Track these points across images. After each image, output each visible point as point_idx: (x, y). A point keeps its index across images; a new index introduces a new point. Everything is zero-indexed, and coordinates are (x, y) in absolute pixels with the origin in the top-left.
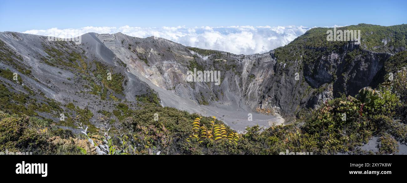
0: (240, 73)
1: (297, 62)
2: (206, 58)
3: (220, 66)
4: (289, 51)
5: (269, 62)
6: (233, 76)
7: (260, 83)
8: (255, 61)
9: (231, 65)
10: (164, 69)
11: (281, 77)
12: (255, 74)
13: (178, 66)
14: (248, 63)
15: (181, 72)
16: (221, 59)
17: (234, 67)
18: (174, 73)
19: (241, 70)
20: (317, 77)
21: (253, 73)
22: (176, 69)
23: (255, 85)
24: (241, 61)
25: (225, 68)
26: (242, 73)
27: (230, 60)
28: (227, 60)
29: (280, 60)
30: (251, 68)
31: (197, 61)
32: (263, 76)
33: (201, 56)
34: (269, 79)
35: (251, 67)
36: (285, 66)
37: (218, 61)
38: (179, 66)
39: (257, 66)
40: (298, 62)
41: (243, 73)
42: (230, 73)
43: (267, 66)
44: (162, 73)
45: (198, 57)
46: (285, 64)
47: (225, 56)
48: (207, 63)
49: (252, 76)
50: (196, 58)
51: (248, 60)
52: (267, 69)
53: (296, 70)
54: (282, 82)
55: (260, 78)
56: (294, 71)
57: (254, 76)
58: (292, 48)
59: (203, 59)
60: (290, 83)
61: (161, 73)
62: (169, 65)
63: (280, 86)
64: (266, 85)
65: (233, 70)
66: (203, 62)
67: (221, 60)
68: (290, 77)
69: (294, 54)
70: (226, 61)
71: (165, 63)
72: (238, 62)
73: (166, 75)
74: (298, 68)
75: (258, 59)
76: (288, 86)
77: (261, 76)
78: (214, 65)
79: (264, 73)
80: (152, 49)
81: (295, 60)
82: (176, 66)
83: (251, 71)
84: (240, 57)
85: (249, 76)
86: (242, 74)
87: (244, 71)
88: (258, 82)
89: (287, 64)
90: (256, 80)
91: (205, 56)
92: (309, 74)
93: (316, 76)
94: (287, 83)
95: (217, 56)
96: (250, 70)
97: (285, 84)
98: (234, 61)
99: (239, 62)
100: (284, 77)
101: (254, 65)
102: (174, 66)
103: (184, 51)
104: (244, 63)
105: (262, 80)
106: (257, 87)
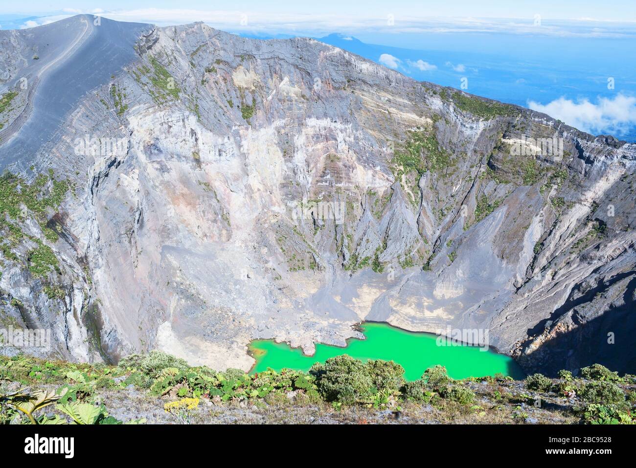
2: (473, 129)
10: (299, 140)
13: (352, 139)
15: (354, 158)
18: (332, 159)
22: (343, 147)
26: (570, 206)
31: (440, 134)
33: (460, 120)
37: (512, 143)
38: (356, 138)
44: (288, 151)
45: (448, 122)
48: (471, 145)
50: (440, 123)
59: (463, 129)
61: (285, 153)
62: (323, 132)
66: (458, 141)
71: (309, 124)
73: (299, 158)
78: (491, 157)
80: (286, 79)
82: (347, 139)
84: (595, 143)
86: (569, 210)
91: (473, 121)
98: (567, 155)
102: (340, 137)
103: (401, 96)
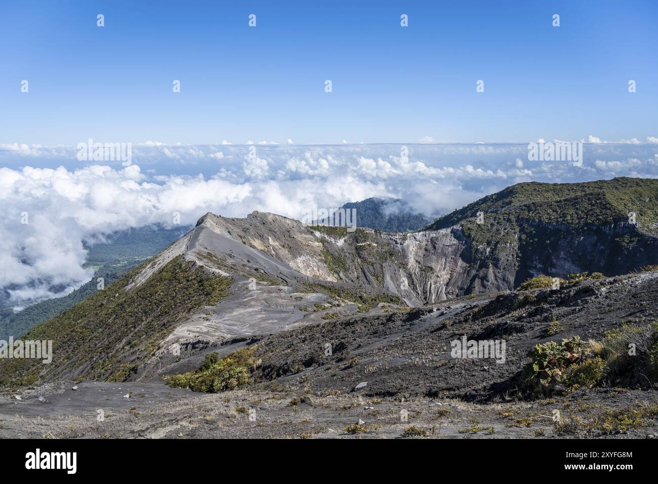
0: (404, 265)
1: (510, 246)
2: (341, 243)
3: (370, 254)
4: (489, 226)
5: (454, 245)
6: (395, 270)
7: (445, 281)
8: (426, 243)
9: (386, 252)
11: (488, 271)
12: (433, 265)
14: (414, 247)
16: (368, 243)
17: (391, 255)
19: (406, 260)
20: (554, 272)
21: (430, 265)
23: (438, 284)
24: (401, 244)
25: (378, 258)
26: (407, 265)
27: (382, 242)
28: (377, 243)
29: (477, 242)
30: (422, 256)
31: (329, 249)
32: (447, 268)
33: (333, 240)
34: (460, 274)
35: (421, 253)
36: (489, 252)
37: (365, 245)
39: (433, 252)
40: (512, 245)
41: (410, 265)
42: (390, 266)
43: (452, 252)
45: (327, 241)
46: (488, 250)
47: (372, 237)
48: (345, 251)
49: (427, 270)
50: (326, 243)
51: (414, 242)
52: (453, 257)
53: (510, 259)
54: (490, 279)
55: (443, 272)
56: (507, 261)
57: (431, 269)
58: (492, 221)
59: (337, 244)
60: (504, 280)
63: (488, 285)
64: (459, 284)
65: (393, 261)
66: (339, 250)
67: (369, 245)
68: (502, 270)
69: (502, 232)
70: (376, 245)
72: (397, 246)
74: (513, 255)
75: (431, 240)
76: (501, 285)
77: (444, 269)
78: (359, 254)
79: (448, 264)
80: (270, 238)
81: (506, 243)
83: (424, 260)
84: (397, 236)
85: (421, 270)
86: (409, 267)
87: (411, 262)
88: (442, 279)
89: (491, 248)
90: (438, 276)
91: (339, 239)
92: (538, 267)
93: (551, 269)
94: (499, 281)
95: (360, 238)
96: (421, 259)
97: (495, 283)
98: (389, 244)
99: (399, 245)
100: (491, 270)
101: (426, 250)
103: (307, 234)
104: (408, 246)
105: (448, 276)
106: (442, 289)
